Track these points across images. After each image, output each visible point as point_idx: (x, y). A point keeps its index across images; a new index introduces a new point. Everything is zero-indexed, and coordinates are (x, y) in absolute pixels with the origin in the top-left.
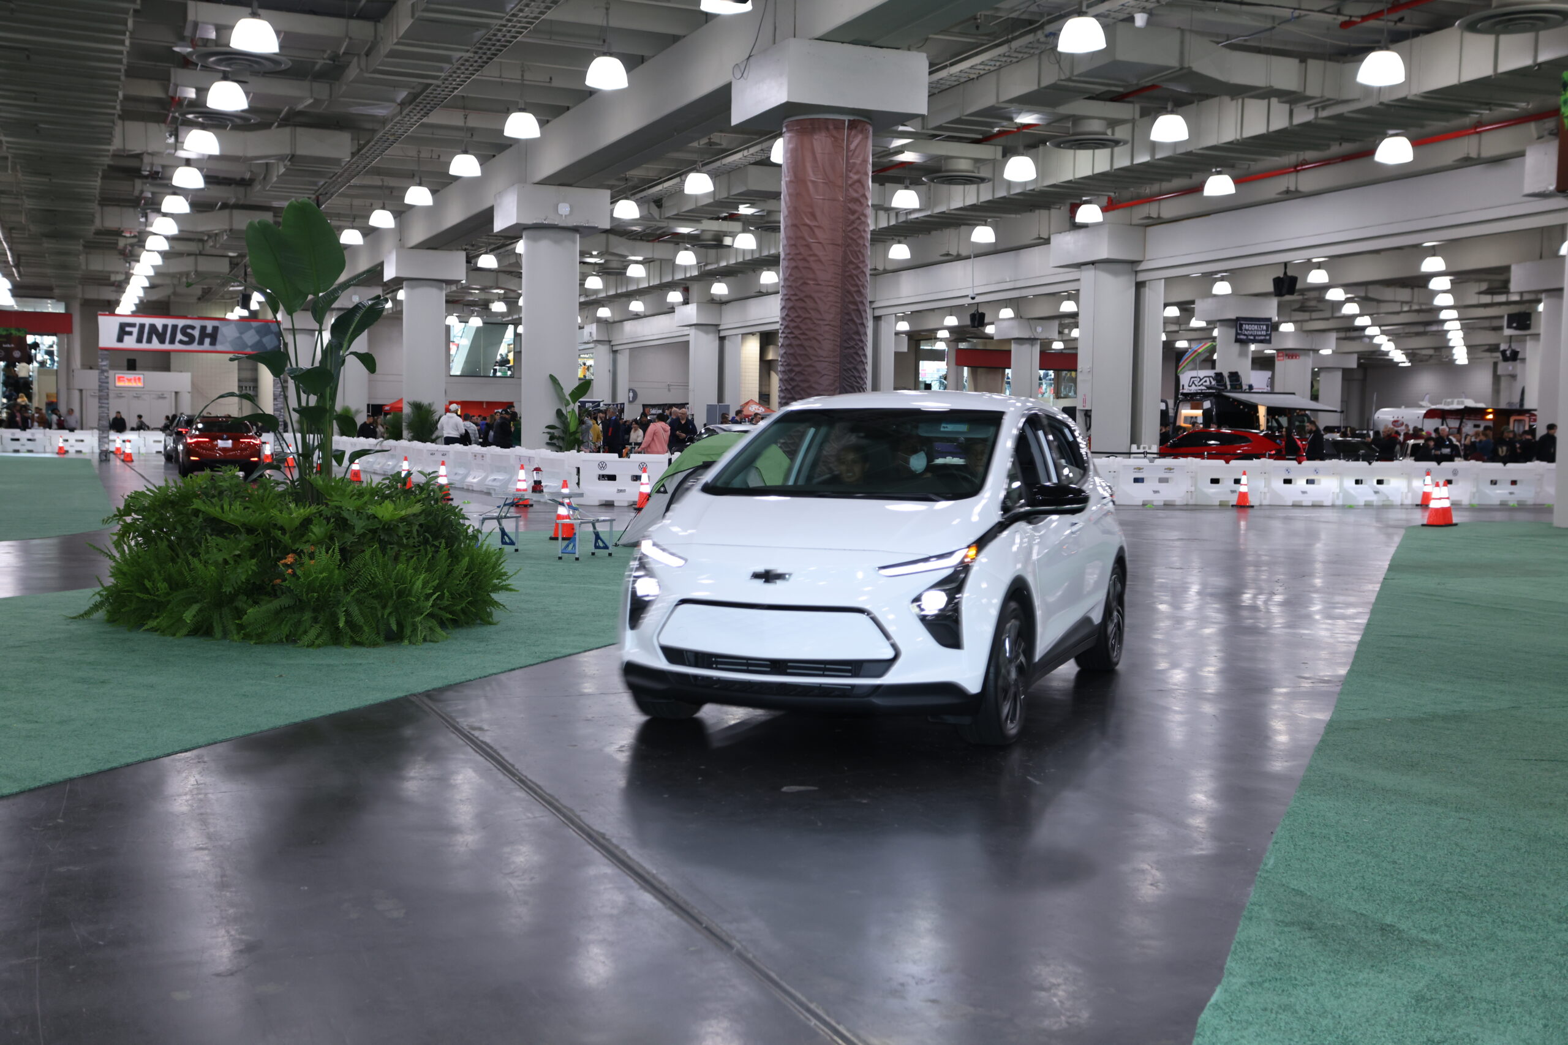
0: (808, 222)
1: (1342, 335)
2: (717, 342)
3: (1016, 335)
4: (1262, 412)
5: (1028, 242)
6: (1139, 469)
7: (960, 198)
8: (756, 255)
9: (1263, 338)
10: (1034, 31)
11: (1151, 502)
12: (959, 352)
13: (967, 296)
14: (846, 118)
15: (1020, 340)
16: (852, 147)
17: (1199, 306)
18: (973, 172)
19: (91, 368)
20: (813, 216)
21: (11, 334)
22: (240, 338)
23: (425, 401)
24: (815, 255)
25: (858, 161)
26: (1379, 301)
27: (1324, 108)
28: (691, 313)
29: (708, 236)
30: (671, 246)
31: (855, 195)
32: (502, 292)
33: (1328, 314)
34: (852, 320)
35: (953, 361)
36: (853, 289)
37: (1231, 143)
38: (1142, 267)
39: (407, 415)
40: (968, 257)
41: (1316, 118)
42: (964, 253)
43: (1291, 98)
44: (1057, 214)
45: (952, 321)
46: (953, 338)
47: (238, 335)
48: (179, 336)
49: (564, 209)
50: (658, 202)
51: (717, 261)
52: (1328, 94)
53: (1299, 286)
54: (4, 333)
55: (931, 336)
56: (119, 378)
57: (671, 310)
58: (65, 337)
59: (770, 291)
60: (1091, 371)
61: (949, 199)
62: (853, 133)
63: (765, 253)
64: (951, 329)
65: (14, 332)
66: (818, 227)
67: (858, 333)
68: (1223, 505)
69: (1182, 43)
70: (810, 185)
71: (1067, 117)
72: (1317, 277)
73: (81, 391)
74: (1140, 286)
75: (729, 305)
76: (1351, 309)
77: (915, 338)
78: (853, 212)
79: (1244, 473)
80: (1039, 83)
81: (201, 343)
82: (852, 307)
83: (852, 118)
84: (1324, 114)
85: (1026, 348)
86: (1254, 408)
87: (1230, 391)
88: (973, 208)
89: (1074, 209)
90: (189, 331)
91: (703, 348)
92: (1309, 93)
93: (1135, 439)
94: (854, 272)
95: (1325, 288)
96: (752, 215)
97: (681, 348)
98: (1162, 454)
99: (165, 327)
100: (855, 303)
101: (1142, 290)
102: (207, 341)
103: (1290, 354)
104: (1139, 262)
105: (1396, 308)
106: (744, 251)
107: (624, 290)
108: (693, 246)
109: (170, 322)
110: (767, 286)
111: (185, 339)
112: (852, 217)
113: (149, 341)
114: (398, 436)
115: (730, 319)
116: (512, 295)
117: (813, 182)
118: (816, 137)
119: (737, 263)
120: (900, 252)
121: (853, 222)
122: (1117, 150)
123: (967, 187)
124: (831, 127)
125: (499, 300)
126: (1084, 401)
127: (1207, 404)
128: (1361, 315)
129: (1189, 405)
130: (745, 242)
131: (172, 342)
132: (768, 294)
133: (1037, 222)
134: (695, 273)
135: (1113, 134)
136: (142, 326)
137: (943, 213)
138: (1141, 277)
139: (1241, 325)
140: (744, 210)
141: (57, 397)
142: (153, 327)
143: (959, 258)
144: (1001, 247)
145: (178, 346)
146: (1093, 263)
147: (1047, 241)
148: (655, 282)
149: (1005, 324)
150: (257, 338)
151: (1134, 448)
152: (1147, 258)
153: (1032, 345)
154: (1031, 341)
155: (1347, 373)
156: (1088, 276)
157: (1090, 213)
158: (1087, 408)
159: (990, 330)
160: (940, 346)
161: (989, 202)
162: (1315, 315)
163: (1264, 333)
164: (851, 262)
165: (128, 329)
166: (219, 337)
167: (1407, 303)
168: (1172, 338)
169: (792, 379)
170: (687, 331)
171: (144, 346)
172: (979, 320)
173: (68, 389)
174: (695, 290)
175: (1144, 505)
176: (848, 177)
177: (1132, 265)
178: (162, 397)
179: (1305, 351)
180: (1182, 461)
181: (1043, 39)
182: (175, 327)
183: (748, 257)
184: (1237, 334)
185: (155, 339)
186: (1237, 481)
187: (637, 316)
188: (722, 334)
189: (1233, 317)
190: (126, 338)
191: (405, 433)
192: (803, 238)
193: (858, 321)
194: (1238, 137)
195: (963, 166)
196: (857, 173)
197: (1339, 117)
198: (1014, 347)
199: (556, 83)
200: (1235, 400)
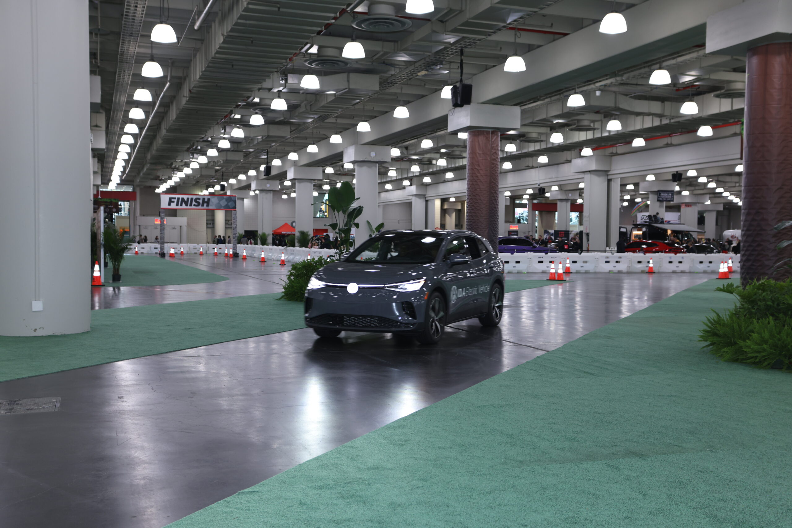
0: (477, 167)
1: (712, 196)
2: (425, 203)
3: (560, 197)
4: (669, 232)
5: (562, 162)
6: (607, 257)
7: (532, 147)
8: (446, 167)
9: (670, 199)
10: (560, 94)
11: (612, 271)
12: (534, 204)
13: (536, 184)
14: (491, 130)
15: (561, 200)
16: (493, 140)
17: (642, 185)
18: (538, 138)
19: (144, 216)
20: (479, 166)
21: (112, 201)
22: (219, 203)
23: (305, 230)
24: (479, 180)
25: (495, 145)
26: (724, 182)
27: (673, 119)
28: (413, 189)
29: (425, 160)
30: (408, 163)
31: (494, 158)
32: (329, 181)
33: (703, 187)
34: (493, 203)
35: (531, 208)
36: (493, 192)
37: (639, 130)
38: (610, 173)
39: (297, 236)
40: (537, 167)
41: (670, 122)
42: (535, 166)
43: (660, 116)
44: (574, 153)
45: (530, 191)
46: (531, 198)
47: (218, 202)
48: (194, 203)
49: (373, 154)
50: (407, 148)
51: (428, 169)
52: (673, 114)
53: (683, 177)
54: (109, 201)
55: (520, 197)
56: (156, 220)
57: (404, 188)
58: (133, 202)
59: (449, 180)
60: (589, 217)
61: (528, 147)
62: (493, 135)
63: (450, 166)
64: (530, 195)
65: (113, 200)
66: (481, 169)
67: (495, 208)
68: (643, 272)
69: (616, 98)
70: (477, 154)
71: (575, 120)
72: (692, 173)
73: (140, 226)
74: (609, 181)
75: (430, 186)
76: (712, 185)
77: (513, 198)
78: (493, 164)
79: (651, 259)
80: (562, 111)
81: (203, 205)
82: (493, 198)
83: (492, 130)
84: (672, 121)
85: (564, 204)
86: (666, 231)
87: (655, 223)
88: (538, 150)
89: (581, 150)
90: (198, 200)
91: (418, 206)
92: (666, 114)
93: (608, 245)
94: (494, 186)
95: (697, 178)
96: (445, 152)
97: (408, 205)
98: (618, 251)
99: (188, 199)
100: (494, 197)
101: (610, 182)
102: (205, 204)
103: (688, 205)
104: (609, 171)
105: (733, 185)
106: (440, 166)
107: (385, 180)
108: (419, 164)
109: (190, 197)
110: (448, 179)
111: (196, 204)
112: (493, 166)
113: (181, 205)
114: (294, 246)
115: (430, 193)
116: (333, 182)
117: (479, 153)
118: (480, 137)
119: (437, 170)
120: (507, 166)
121: (493, 167)
122: (595, 131)
123: (536, 143)
124: (485, 134)
125: (327, 184)
126: (586, 229)
127: (644, 229)
128: (717, 187)
129: (636, 229)
130: (442, 163)
131: (191, 205)
132: (448, 181)
133: (566, 155)
134: (418, 174)
135: (594, 126)
136: (178, 199)
137: (526, 152)
138: (610, 177)
139: (660, 194)
140: (443, 151)
141: (129, 229)
142: (183, 199)
143: (533, 167)
144: (550, 164)
145: (193, 207)
146: (589, 171)
147: (570, 161)
148: (400, 177)
149: (555, 193)
150: (226, 203)
151: (608, 249)
152: (612, 169)
153: (567, 202)
154: (567, 200)
155: (719, 213)
156: (587, 176)
157: (587, 152)
158: (588, 232)
159: (548, 195)
160: (525, 202)
161: (545, 149)
162: (697, 188)
163: (670, 197)
164: (493, 182)
165: (173, 200)
166: (210, 203)
167: (737, 182)
168: (634, 197)
169: (471, 225)
170: (411, 197)
171: (179, 207)
172: (542, 191)
173: (134, 225)
174: (415, 180)
175: (609, 272)
176: (491, 151)
177: (605, 172)
178: (174, 228)
179: (695, 204)
180: (626, 254)
181: (563, 97)
182: (192, 199)
183: (442, 168)
184: (658, 198)
185: (184, 204)
186: (649, 262)
187: (388, 191)
188: (427, 199)
189: (656, 189)
190: (172, 204)
191: (297, 244)
192: (475, 173)
193: (495, 203)
194: (642, 128)
195: (534, 135)
196: (495, 149)
197: (678, 122)
198: (559, 204)
199: (375, 109)
200: (657, 227)
